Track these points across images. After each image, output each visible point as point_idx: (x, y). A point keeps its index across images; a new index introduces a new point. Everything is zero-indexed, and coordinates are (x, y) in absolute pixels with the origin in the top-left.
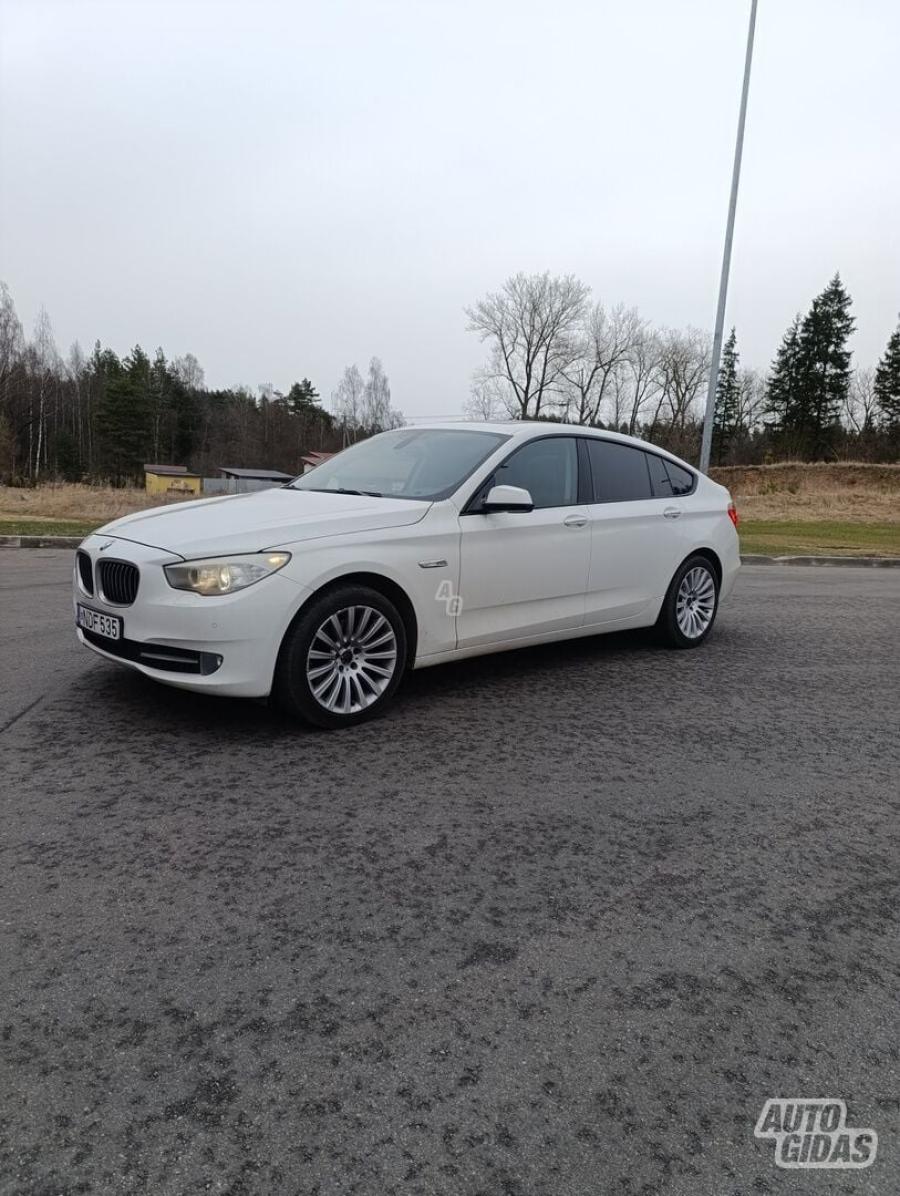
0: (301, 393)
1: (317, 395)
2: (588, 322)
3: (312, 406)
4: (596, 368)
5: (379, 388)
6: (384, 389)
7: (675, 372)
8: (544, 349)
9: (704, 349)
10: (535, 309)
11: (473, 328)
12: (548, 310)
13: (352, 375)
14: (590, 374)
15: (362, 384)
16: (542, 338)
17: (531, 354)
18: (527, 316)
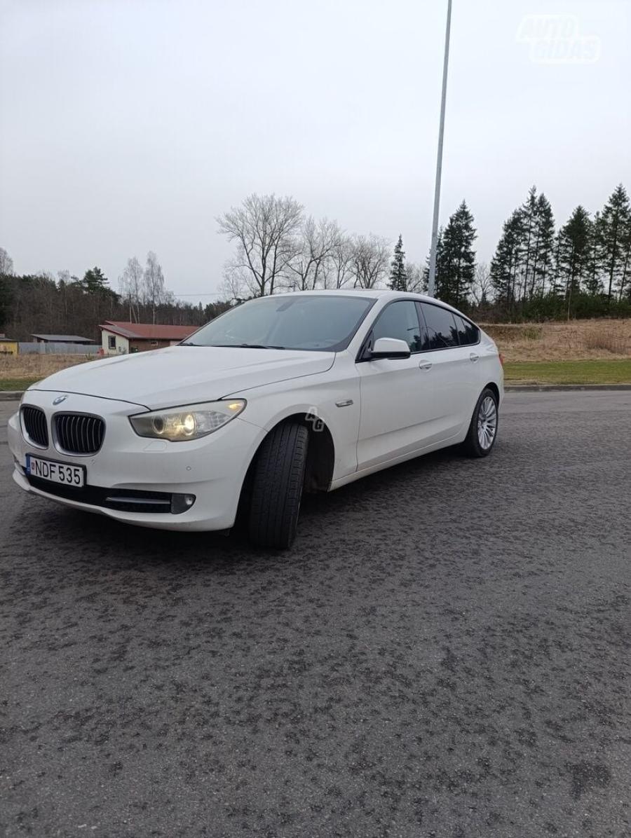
0: (93, 278)
1: (106, 279)
2: (304, 230)
3: (103, 288)
4: (311, 262)
5: (154, 274)
6: (159, 275)
7: (363, 264)
8: (274, 247)
9: (381, 249)
10: (266, 219)
11: (223, 232)
12: (275, 220)
13: (133, 265)
14: (307, 265)
15: (142, 272)
16: (272, 240)
17: (265, 251)
18: (260, 224)
